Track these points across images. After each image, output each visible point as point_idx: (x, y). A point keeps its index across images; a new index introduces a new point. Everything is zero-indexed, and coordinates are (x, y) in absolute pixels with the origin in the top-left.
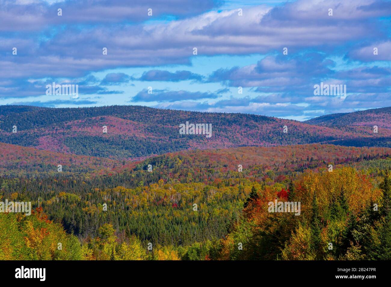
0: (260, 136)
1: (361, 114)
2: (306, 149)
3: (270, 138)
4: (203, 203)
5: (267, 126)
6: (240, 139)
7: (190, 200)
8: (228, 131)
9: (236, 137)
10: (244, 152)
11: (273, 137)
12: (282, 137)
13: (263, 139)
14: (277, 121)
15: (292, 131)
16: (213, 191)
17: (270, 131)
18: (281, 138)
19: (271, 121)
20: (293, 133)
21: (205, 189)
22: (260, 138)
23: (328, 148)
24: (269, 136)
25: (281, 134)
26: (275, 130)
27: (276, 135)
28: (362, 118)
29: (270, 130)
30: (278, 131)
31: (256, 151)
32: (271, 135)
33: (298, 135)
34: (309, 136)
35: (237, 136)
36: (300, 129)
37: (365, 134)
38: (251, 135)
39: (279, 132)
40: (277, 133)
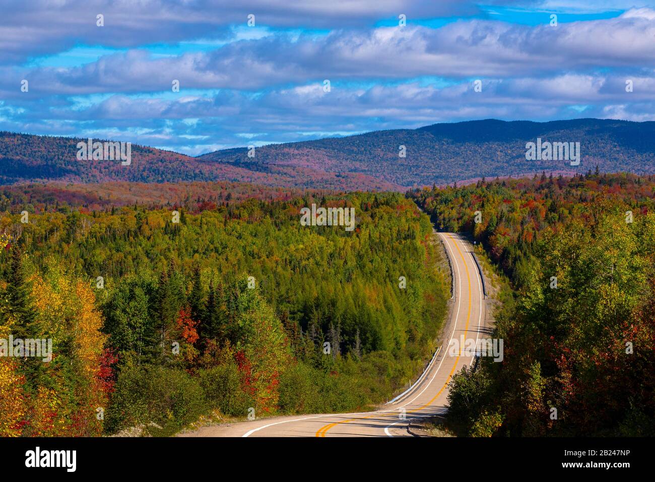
0: (128, 174)
1: (276, 149)
2: (209, 188)
3: (144, 178)
4: (68, 243)
5: (139, 160)
6: (98, 178)
7: (42, 238)
8: (80, 165)
9: (92, 176)
10: (112, 190)
11: (148, 177)
12: (162, 177)
13: (134, 179)
14: (155, 152)
15: (177, 168)
16: (87, 223)
17: (144, 168)
18: (160, 179)
19: (146, 152)
20: (179, 172)
21: (71, 219)
22: (129, 177)
23: (242, 187)
24: (143, 175)
25: (161, 173)
26: (151, 165)
27: (154, 174)
28: (278, 155)
29: (144, 166)
30: (157, 167)
31: (130, 190)
32: (145, 174)
33: (187, 174)
34: (202, 177)
35: (94, 174)
36: (189, 166)
37: (285, 175)
38: (115, 173)
39: (158, 170)
40: (155, 170)
